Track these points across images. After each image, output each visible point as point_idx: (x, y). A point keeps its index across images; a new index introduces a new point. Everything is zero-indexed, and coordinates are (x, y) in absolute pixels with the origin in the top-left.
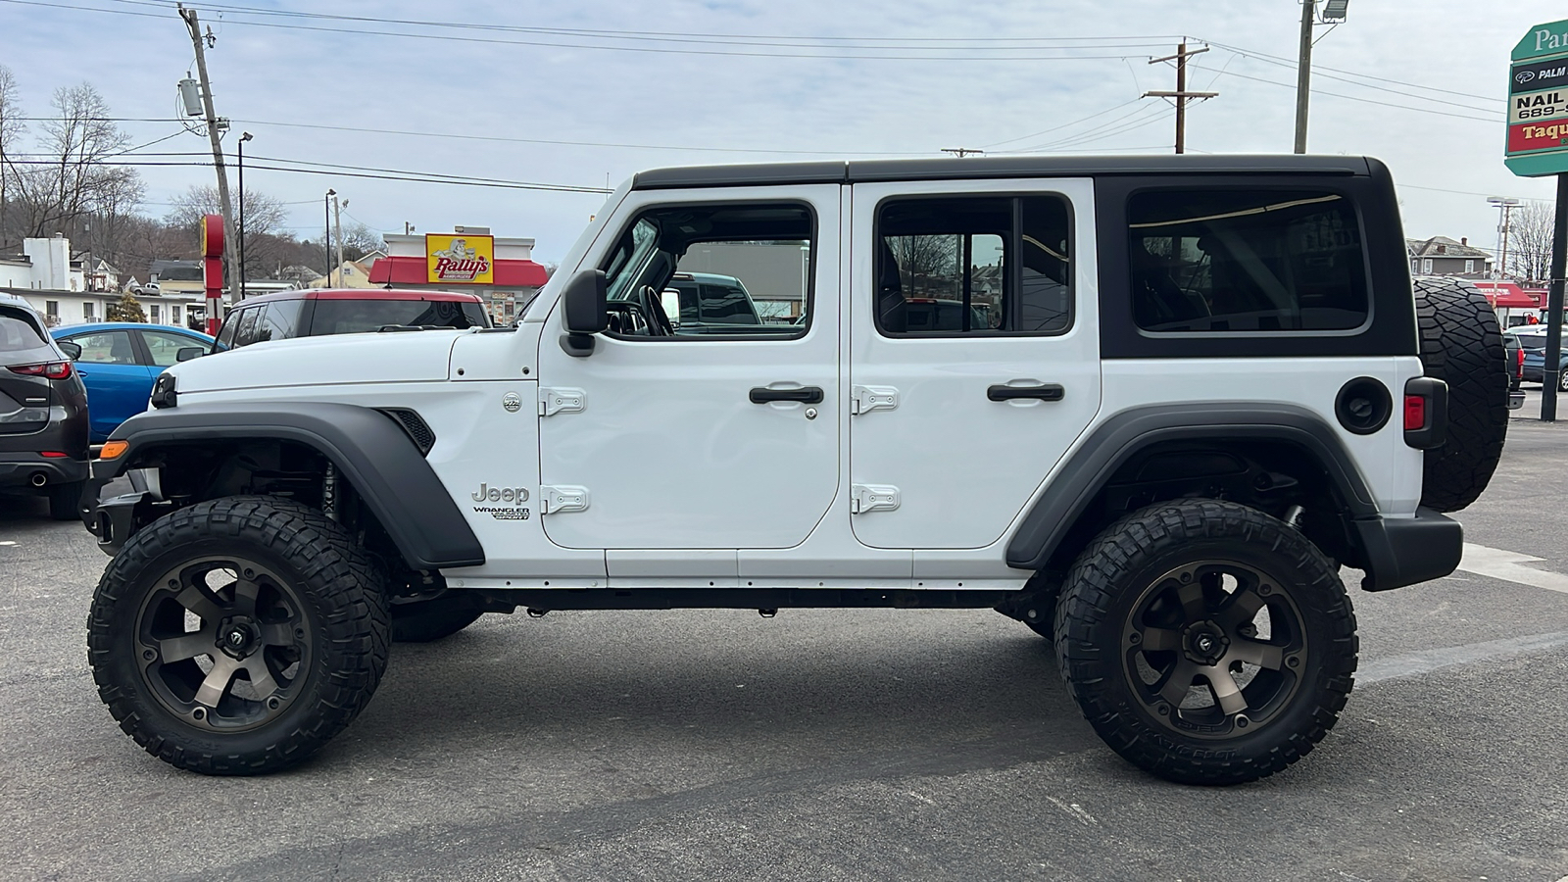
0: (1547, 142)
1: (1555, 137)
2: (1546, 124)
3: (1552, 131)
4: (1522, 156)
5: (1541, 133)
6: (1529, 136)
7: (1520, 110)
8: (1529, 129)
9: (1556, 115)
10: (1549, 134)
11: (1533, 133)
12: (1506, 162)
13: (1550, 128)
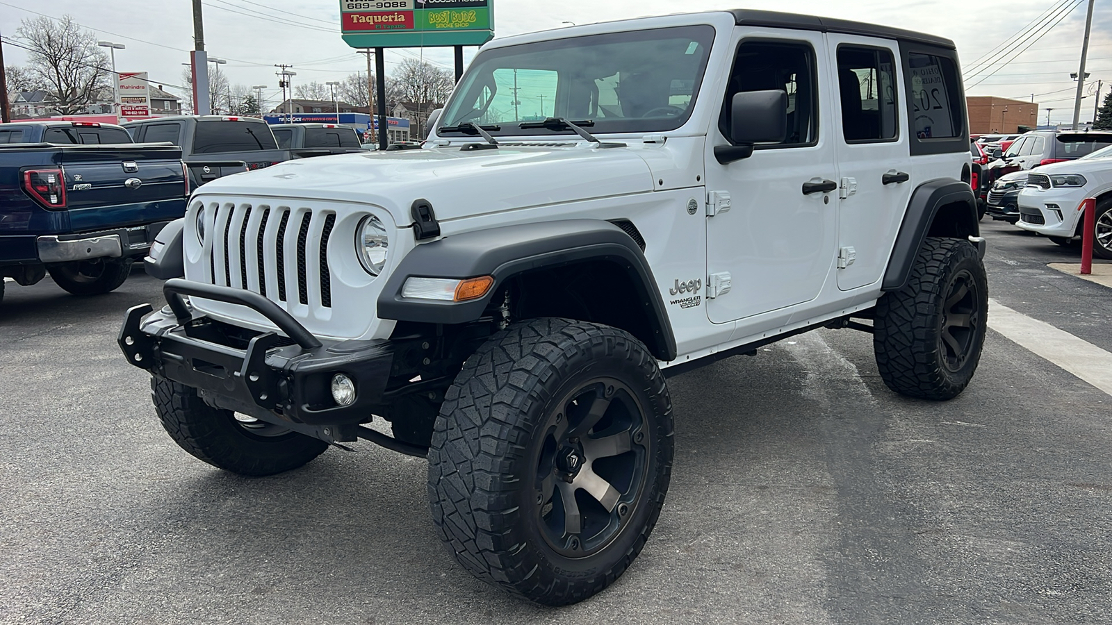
0: (366, 26)
1: (372, 23)
2: (366, 14)
3: (369, 19)
4: (354, 34)
5: (363, 20)
6: (355, 21)
7: (348, 3)
8: (355, 16)
9: (371, 9)
10: (368, 21)
11: (358, 19)
12: (343, 37)
13: (368, 17)
